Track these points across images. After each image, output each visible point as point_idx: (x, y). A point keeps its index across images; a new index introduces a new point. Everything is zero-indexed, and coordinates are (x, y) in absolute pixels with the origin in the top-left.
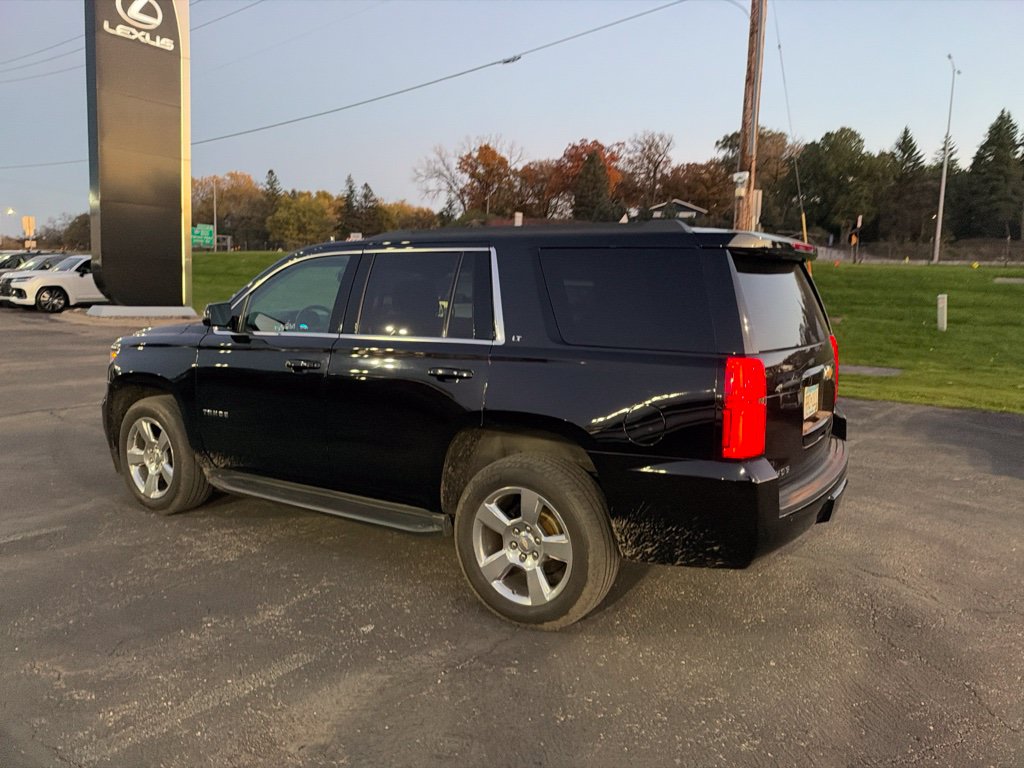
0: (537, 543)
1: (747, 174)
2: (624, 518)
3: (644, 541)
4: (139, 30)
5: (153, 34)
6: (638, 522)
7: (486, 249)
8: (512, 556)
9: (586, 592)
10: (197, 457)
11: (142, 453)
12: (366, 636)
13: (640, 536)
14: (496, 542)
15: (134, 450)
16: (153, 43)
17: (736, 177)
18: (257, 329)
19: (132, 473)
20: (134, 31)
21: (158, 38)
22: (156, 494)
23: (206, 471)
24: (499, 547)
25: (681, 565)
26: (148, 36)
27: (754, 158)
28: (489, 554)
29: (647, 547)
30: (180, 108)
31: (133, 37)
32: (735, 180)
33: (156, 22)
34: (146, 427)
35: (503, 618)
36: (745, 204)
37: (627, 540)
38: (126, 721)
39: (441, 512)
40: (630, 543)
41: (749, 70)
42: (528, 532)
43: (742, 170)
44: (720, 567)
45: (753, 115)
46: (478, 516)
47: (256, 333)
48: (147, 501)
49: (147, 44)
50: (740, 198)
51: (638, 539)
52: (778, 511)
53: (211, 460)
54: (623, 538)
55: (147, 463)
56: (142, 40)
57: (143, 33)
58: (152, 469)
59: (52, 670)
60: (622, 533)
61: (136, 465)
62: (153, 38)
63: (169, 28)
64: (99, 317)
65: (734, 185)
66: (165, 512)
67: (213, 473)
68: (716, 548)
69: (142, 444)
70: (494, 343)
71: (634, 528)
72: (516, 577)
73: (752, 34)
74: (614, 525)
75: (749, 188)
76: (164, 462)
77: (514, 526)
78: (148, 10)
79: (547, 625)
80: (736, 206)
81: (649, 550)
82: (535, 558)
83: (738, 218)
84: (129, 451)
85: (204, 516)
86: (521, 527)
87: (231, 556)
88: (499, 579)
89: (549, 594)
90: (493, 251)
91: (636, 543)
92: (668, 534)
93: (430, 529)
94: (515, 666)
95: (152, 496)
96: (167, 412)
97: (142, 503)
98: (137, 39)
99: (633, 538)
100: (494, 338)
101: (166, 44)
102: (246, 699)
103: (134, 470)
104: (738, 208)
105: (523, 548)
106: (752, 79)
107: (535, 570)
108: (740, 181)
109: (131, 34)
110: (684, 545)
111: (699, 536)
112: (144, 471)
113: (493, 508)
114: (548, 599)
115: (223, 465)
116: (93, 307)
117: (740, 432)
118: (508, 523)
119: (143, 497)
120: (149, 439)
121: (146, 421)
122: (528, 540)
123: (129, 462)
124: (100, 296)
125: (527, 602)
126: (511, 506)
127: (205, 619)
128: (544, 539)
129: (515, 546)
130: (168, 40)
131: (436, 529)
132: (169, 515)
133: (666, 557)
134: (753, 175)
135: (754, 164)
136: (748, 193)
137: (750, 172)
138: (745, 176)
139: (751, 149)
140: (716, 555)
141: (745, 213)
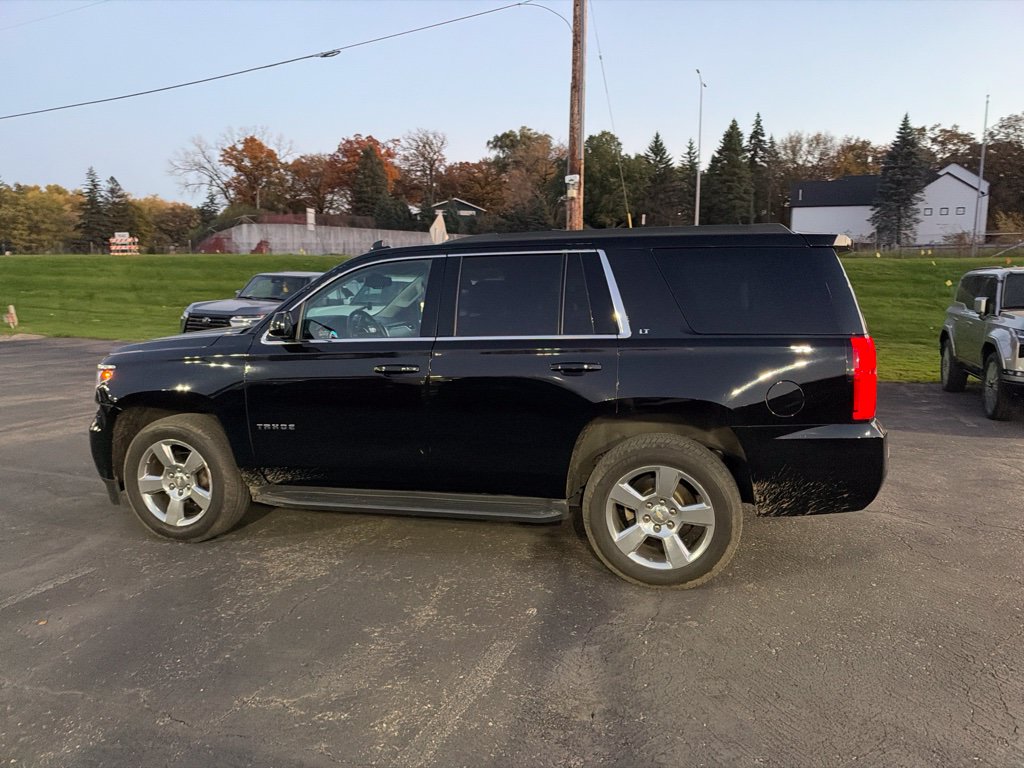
0: (673, 513)
1: (577, 176)
2: (767, 480)
3: (782, 498)
6: (779, 484)
7: (594, 251)
8: (646, 528)
10: (244, 475)
11: (159, 479)
13: (779, 494)
15: (145, 477)
17: (567, 179)
18: (312, 338)
19: (145, 502)
22: (183, 522)
23: (253, 490)
24: (632, 522)
25: (811, 514)
27: (583, 161)
28: (621, 530)
29: (784, 503)
32: (567, 181)
34: (166, 450)
35: (641, 584)
36: (577, 205)
37: (765, 499)
39: (564, 497)
40: (768, 502)
41: (574, 78)
42: (662, 504)
43: (572, 173)
45: (580, 119)
46: (612, 494)
47: (312, 341)
48: (172, 530)
50: (573, 199)
51: (776, 498)
53: (265, 477)
54: (762, 498)
55: (166, 489)
58: (176, 499)
60: (762, 494)
61: (148, 493)
65: (566, 186)
66: (199, 539)
67: (263, 491)
68: (845, 496)
69: (157, 467)
70: (619, 337)
71: (774, 488)
72: (652, 546)
73: (575, 44)
74: (755, 488)
75: (579, 190)
76: (194, 486)
77: (648, 502)
79: (690, 584)
80: (568, 207)
81: (785, 505)
82: (670, 527)
83: (571, 217)
84: (140, 479)
86: (652, 502)
88: (633, 551)
89: (689, 556)
90: (602, 253)
92: (805, 489)
93: (551, 514)
95: (178, 525)
97: (163, 532)
99: (772, 497)
100: (617, 333)
103: (148, 500)
104: (571, 209)
105: (658, 520)
106: (577, 86)
107: (672, 538)
108: (572, 183)
110: (818, 497)
111: (833, 487)
112: (162, 499)
113: (626, 486)
114: (689, 561)
115: (280, 481)
118: (643, 499)
119: (165, 527)
120: (168, 462)
121: (166, 444)
122: (663, 512)
123: (140, 491)
125: (667, 566)
127: (366, 630)
128: (681, 509)
129: (649, 519)
131: (554, 514)
133: (799, 509)
134: (582, 177)
135: (582, 167)
136: (579, 194)
137: (580, 174)
138: (576, 178)
139: (580, 153)
140: (844, 501)
141: (577, 213)
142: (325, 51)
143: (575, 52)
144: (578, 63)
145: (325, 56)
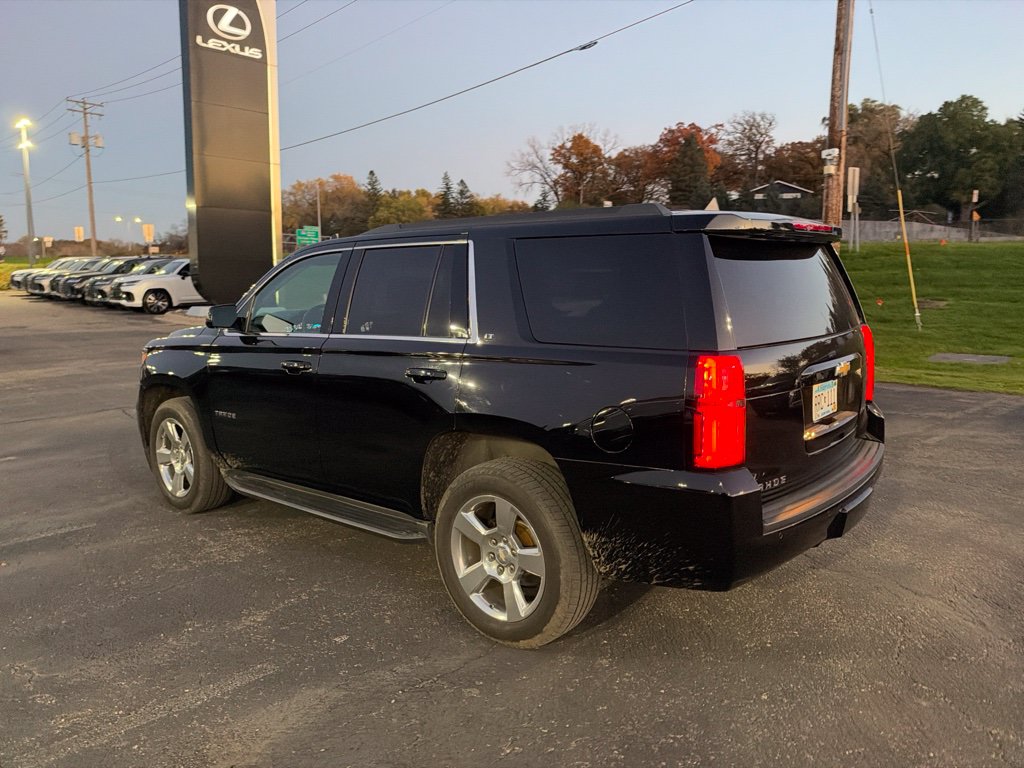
0: (514, 554)
1: (837, 150)
2: (595, 531)
3: (617, 557)
4: (229, 42)
5: (243, 44)
6: (609, 538)
7: (464, 241)
8: (489, 567)
9: (558, 609)
10: (214, 457)
11: (168, 452)
12: (338, 646)
13: (612, 551)
14: (474, 553)
15: (163, 450)
16: (242, 53)
17: (824, 154)
18: (264, 330)
19: (162, 470)
20: (225, 43)
21: (247, 48)
22: (181, 493)
23: (222, 471)
24: (477, 558)
25: (657, 584)
26: (238, 47)
27: (844, 134)
28: (469, 564)
29: (620, 564)
30: (267, 114)
31: (224, 49)
32: (823, 156)
33: (245, 33)
34: (171, 428)
35: (481, 633)
36: (835, 183)
37: (599, 556)
38: (74, 730)
39: (422, 519)
40: (603, 558)
41: (837, 39)
42: (504, 542)
43: (831, 147)
44: (698, 588)
45: (842, 86)
46: (456, 524)
47: (262, 334)
48: (173, 499)
49: (237, 55)
50: (830, 176)
51: (610, 555)
52: (760, 528)
53: (225, 461)
54: (596, 553)
55: (173, 462)
56: (232, 51)
57: (233, 45)
58: (178, 468)
59: (27, 671)
60: (594, 548)
61: (165, 464)
62: (242, 50)
63: (257, 39)
64: (196, 317)
65: (823, 162)
66: (187, 511)
67: (228, 474)
68: (691, 568)
69: (169, 443)
70: (468, 341)
71: (605, 543)
72: (494, 590)
74: (585, 539)
75: (839, 165)
76: (187, 462)
78: (237, 22)
79: (523, 643)
80: (825, 184)
81: (623, 567)
82: (512, 571)
83: (827, 197)
84: (158, 451)
85: (226, 515)
86: (496, 538)
87: (235, 557)
88: (477, 592)
89: (524, 608)
90: (471, 243)
91: (609, 559)
93: (415, 536)
94: (478, 687)
95: (178, 494)
96: (187, 413)
97: (168, 500)
98: (228, 50)
99: (606, 553)
100: (469, 336)
101: (253, 53)
102: (195, 711)
103: (163, 469)
104: (827, 188)
105: (500, 560)
106: (841, 49)
107: (510, 583)
108: (829, 158)
109: (223, 46)
111: (673, 554)
112: (171, 470)
113: (471, 517)
114: (523, 615)
115: (235, 466)
116: (192, 308)
117: (714, 438)
118: (485, 532)
119: (170, 496)
120: (173, 437)
121: (171, 422)
122: (505, 552)
123: (159, 461)
124: (198, 298)
125: (502, 617)
126: (487, 516)
127: (188, 623)
128: (519, 551)
129: (493, 557)
130: (256, 50)
131: (420, 536)
132: (190, 514)
133: (640, 575)
134: (843, 151)
135: (844, 139)
136: (838, 170)
137: (840, 148)
138: (835, 151)
139: (841, 124)
140: (692, 575)
141: (835, 191)
142: (583, 43)
143: (839, 10)
144: (843, 21)
145: (584, 48)
